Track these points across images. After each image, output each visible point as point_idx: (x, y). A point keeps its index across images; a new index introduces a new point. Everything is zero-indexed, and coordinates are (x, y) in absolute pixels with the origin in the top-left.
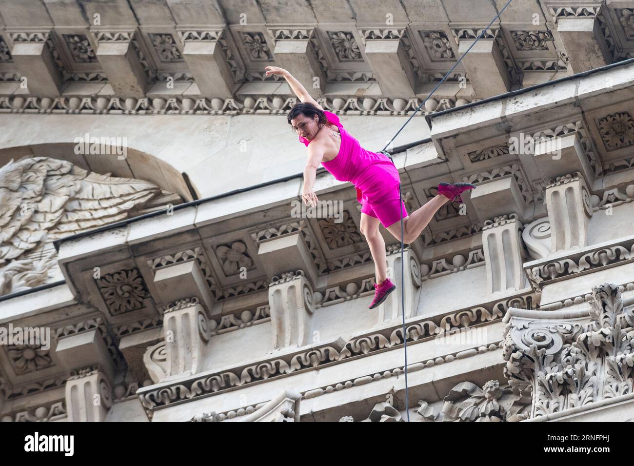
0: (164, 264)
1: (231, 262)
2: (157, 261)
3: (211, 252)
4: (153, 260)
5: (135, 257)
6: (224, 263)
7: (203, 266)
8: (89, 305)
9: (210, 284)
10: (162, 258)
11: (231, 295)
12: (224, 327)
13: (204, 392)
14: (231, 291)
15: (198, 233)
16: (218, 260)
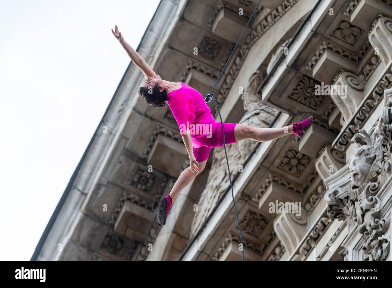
0: (314, 63)
1: (349, 36)
2: (310, 64)
3: (333, 39)
4: (308, 65)
5: (298, 70)
6: (345, 39)
7: (334, 49)
8: (300, 113)
9: (346, 56)
10: (311, 60)
11: (363, 54)
12: (368, 74)
13: (362, 121)
14: (361, 52)
15: (318, 33)
16: (341, 40)
